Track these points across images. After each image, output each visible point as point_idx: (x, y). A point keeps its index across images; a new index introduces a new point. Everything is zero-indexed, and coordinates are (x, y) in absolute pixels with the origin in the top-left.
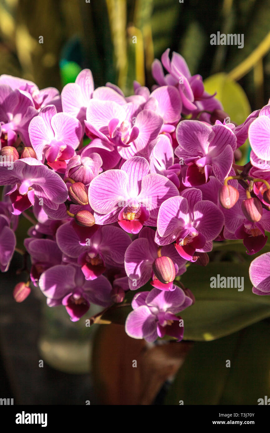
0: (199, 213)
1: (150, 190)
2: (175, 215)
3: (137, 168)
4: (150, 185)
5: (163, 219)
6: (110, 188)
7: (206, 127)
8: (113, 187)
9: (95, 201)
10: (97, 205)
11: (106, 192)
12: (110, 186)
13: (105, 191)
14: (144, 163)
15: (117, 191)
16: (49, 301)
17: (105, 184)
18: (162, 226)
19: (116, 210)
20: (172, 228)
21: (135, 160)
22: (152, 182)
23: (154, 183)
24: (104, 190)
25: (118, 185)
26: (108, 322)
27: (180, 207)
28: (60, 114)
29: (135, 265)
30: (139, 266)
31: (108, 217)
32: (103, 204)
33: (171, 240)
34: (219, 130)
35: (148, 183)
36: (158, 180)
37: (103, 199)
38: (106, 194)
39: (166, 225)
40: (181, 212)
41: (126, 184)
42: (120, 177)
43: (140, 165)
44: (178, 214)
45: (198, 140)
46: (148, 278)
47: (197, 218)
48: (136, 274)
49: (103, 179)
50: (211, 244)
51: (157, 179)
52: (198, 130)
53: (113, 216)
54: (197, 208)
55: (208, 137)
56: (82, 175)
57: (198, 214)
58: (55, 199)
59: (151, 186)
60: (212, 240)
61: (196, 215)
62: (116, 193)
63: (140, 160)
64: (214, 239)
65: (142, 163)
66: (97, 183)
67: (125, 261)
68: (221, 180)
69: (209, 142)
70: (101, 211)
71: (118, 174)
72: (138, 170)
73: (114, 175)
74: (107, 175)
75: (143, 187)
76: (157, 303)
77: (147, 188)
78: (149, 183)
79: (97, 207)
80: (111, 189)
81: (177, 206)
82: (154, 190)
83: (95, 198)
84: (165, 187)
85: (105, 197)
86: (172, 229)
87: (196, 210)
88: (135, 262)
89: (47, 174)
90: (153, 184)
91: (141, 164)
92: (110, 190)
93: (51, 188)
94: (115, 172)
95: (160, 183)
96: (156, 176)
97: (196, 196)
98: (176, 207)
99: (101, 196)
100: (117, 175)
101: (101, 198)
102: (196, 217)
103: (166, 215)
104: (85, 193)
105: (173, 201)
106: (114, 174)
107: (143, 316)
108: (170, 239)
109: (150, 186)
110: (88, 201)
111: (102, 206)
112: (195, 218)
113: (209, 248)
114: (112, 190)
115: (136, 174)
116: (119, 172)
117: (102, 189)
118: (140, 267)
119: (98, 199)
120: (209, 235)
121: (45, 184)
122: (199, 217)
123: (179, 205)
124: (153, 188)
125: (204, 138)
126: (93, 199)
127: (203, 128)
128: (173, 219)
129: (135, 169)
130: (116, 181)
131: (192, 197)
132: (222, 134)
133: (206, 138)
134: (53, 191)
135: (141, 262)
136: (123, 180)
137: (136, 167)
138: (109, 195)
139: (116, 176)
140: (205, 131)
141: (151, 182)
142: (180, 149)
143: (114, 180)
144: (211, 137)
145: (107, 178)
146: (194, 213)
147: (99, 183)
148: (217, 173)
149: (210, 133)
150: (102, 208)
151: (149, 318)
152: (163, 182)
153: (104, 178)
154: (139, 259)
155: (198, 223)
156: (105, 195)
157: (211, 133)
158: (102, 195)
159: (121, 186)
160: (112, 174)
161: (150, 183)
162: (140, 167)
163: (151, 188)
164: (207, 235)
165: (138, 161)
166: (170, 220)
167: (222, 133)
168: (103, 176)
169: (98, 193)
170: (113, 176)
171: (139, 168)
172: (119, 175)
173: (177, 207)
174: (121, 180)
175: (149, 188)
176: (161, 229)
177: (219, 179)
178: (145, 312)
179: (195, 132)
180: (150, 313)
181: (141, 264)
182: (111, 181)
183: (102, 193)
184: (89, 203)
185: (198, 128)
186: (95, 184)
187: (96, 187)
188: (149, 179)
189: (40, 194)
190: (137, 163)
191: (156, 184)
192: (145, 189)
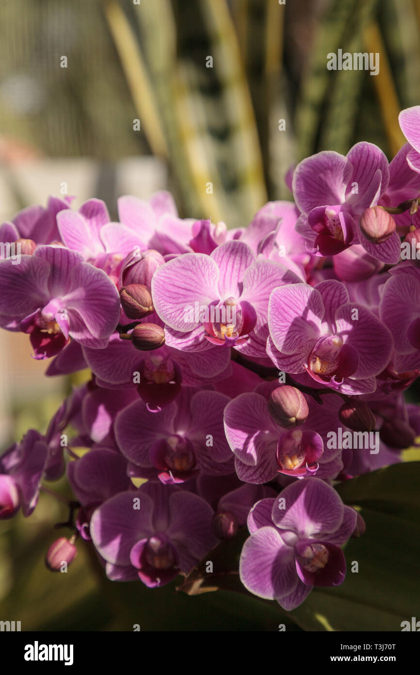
0: (345, 323)
1: (258, 289)
2: (301, 313)
3: (236, 266)
4: (257, 280)
5: (279, 315)
6: (188, 284)
7: (338, 157)
8: (194, 284)
9: (165, 306)
10: (167, 313)
11: (182, 292)
12: (189, 281)
13: (181, 289)
14: (247, 254)
15: (200, 290)
16: (109, 569)
17: (180, 278)
18: (277, 327)
19: (203, 333)
20: (297, 337)
21: (230, 249)
22: (260, 274)
23: (264, 276)
24: (179, 287)
25: (203, 279)
26: (214, 589)
27: (309, 303)
28: (115, 224)
29: (245, 436)
30: (252, 440)
31: (190, 343)
32: (179, 312)
33: (301, 370)
34: (360, 161)
35: (254, 277)
36: (269, 271)
37: (177, 304)
38: (182, 295)
39: (286, 329)
40: (310, 312)
41: (217, 281)
42: (204, 266)
43: (241, 261)
44: (305, 313)
45: (327, 185)
46: (273, 474)
47: (342, 330)
48: (248, 451)
49: (176, 269)
50: (373, 382)
51: (267, 269)
52: (326, 169)
53: (198, 342)
54: (340, 315)
55: (343, 174)
56: (142, 272)
57: (343, 324)
58: (103, 330)
59: (259, 283)
60: (374, 375)
61: (340, 325)
62: (200, 292)
63: (239, 250)
64: (379, 373)
65: (244, 255)
66: (167, 275)
67: (225, 424)
68: (375, 254)
69: (345, 183)
70: (176, 324)
71: (202, 261)
72: (239, 268)
73: (194, 262)
74: (184, 264)
75: (246, 286)
76: (293, 522)
77: (253, 285)
78: (256, 278)
79: (168, 316)
80: (191, 285)
81: (304, 301)
82: (264, 288)
83: (163, 299)
84: (283, 283)
85: (181, 300)
86: (297, 340)
87: (340, 317)
88: (244, 431)
89: (86, 276)
90: (262, 278)
91: (243, 257)
92: (188, 287)
93: (95, 308)
94: (197, 258)
95: (274, 276)
96: (265, 264)
97: (339, 300)
98: (300, 302)
99: (174, 298)
100: (200, 262)
101: (174, 301)
102: (340, 328)
103: (284, 310)
104: (146, 292)
105: (295, 292)
106: (194, 260)
107: (269, 549)
108: (298, 368)
109: (257, 283)
110: (152, 303)
111: (177, 314)
112: (339, 330)
113: (370, 388)
114: (192, 288)
115: (235, 273)
116: (202, 258)
117: (175, 286)
118: (255, 442)
119: (170, 303)
120: (368, 367)
121: (85, 300)
122: (345, 329)
123: (307, 300)
124: (263, 285)
125: (336, 180)
126: (160, 301)
127: (332, 161)
128: (296, 319)
129: (233, 267)
130: (200, 275)
131: (333, 303)
132: (365, 168)
133: (340, 178)
134: (99, 313)
135: (256, 432)
136: (211, 274)
137: (235, 264)
138: (188, 296)
139: (199, 265)
140: (337, 164)
141: (258, 276)
142: (303, 221)
143: (195, 271)
144: (347, 173)
145: (183, 268)
146: (337, 322)
147: (171, 276)
148: (366, 245)
149: (345, 166)
150: (178, 319)
151: (282, 553)
152: (278, 274)
153: (178, 268)
154: (252, 427)
155: (345, 337)
156: (181, 297)
157: (347, 165)
158: (175, 296)
159: (208, 282)
160: (191, 260)
161: (258, 278)
162: (241, 264)
163: (259, 285)
164: (364, 367)
165: (237, 252)
166: (291, 320)
167: (365, 166)
168: (176, 265)
169: (169, 291)
170: (194, 264)
171: (239, 265)
172: (203, 263)
173: (302, 301)
174: (208, 271)
175: (255, 285)
176: (276, 334)
177: (371, 254)
178: (273, 539)
179: (322, 175)
180: (282, 543)
181: (256, 437)
182: (190, 273)
183: (176, 293)
184: (153, 308)
185: (325, 165)
186: (163, 276)
187: (164, 282)
188: (254, 272)
189: (81, 336)
190: (235, 257)
191: (266, 278)
192: (249, 287)
